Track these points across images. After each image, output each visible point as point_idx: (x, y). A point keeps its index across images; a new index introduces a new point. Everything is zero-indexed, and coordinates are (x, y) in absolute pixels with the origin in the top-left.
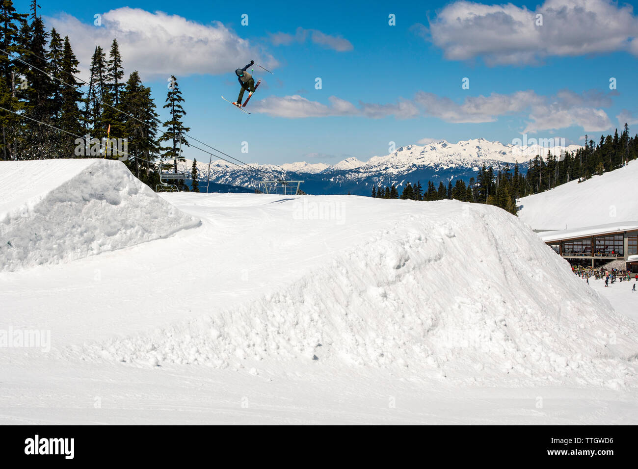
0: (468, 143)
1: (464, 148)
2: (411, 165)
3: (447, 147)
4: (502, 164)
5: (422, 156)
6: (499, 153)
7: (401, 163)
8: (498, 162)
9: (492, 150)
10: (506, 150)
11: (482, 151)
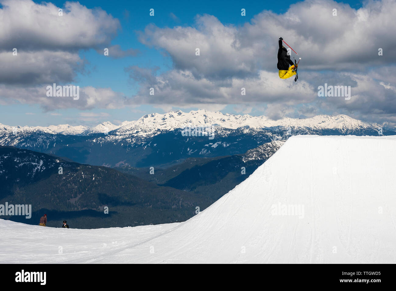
0: (198, 113)
1: (195, 115)
2: (156, 129)
3: (182, 115)
4: (224, 130)
5: (165, 123)
6: (220, 120)
7: (149, 128)
8: (221, 128)
9: (215, 118)
10: (225, 118)
11: (208, 119)
